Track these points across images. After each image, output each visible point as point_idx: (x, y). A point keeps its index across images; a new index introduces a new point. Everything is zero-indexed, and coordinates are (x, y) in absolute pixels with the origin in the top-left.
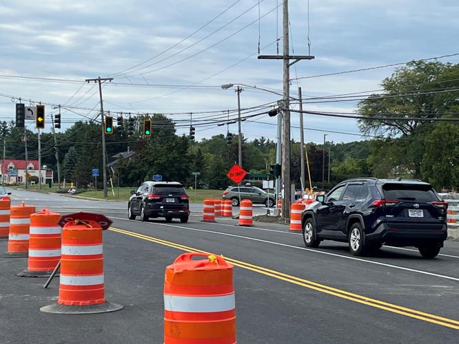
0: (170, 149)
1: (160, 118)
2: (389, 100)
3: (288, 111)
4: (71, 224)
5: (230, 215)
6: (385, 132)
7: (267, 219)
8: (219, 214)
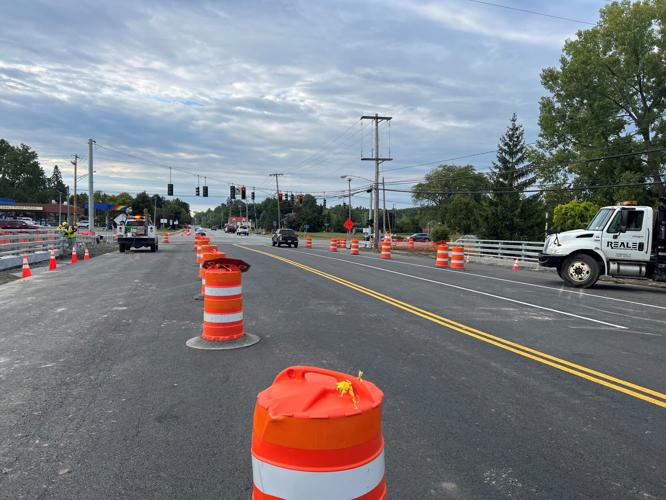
0: (314, 211)
1: (309, 196)
2: (428, 186)
3: (377, 189)
4: (213, 268)
5: (345, 247)
6: (426, 202)
7: (365, 249)
8: (339, 247)
